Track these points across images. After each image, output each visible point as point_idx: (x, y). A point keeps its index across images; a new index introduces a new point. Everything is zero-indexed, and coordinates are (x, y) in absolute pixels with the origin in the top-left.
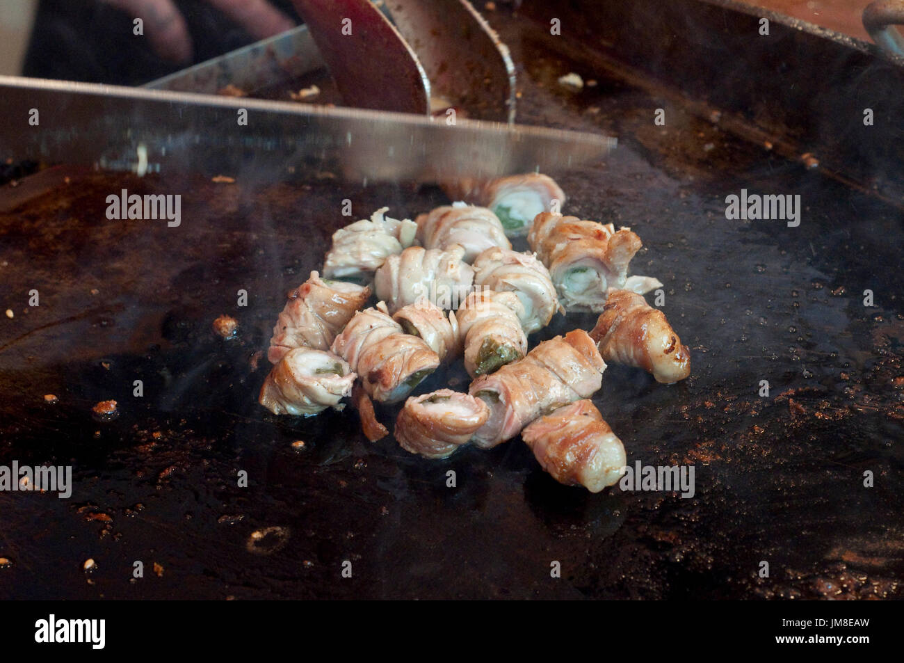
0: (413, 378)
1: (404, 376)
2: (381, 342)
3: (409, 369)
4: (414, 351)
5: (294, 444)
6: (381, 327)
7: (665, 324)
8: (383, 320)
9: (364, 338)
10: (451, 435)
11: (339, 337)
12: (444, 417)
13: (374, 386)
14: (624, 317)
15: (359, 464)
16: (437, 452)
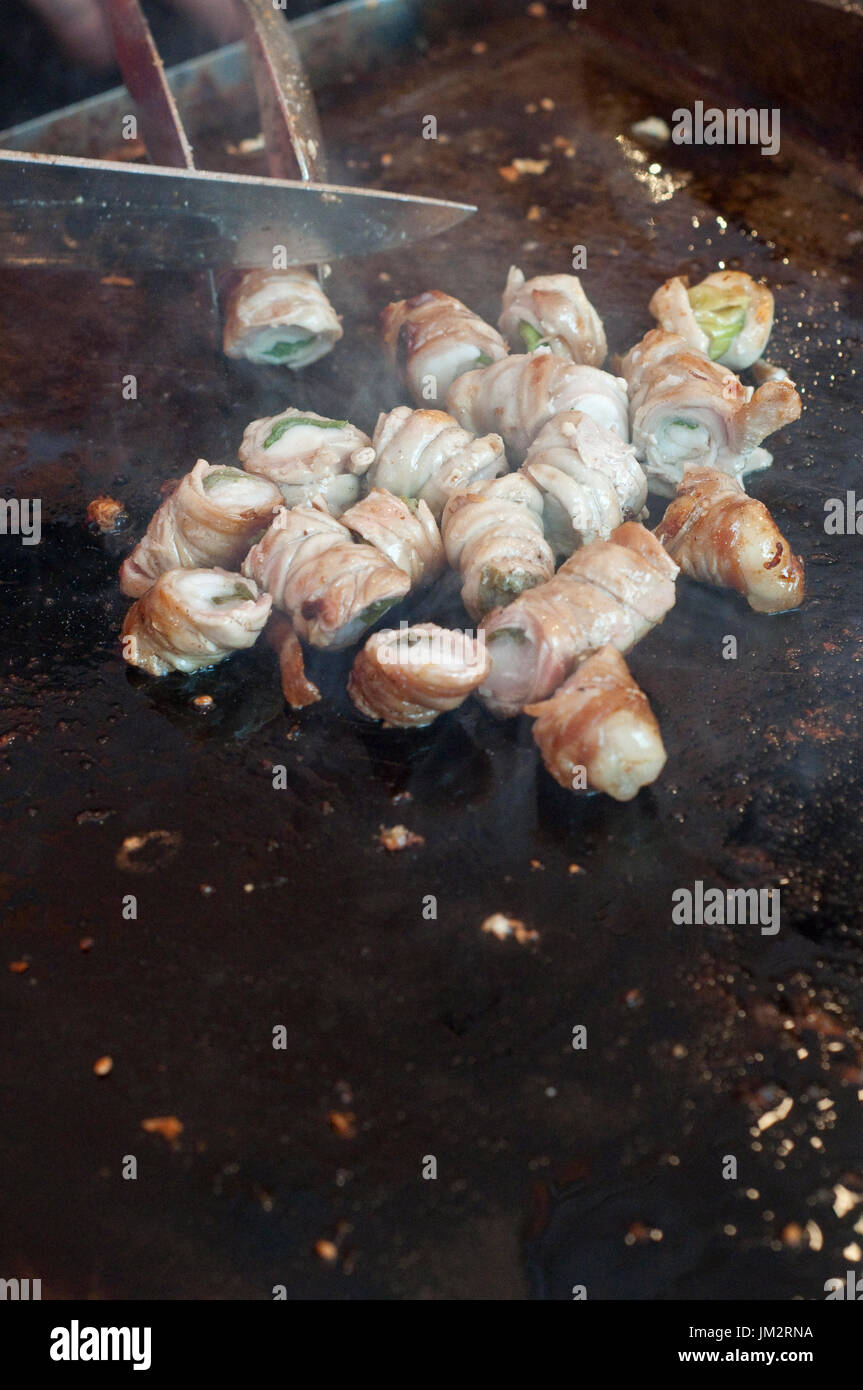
0: (371, 610)
1: (359, 607)
2: (322, 555)
3: (365, 597)
4: (371, 569)
5: (197, 701)
6: (320, 533)
7: (768, 523)
8: (323, 522)
9: (295, 550)
10: (433, 697)
11: (257, 548)
12: (424, 669)
13: (311, 623)
14: (705, 509)
15: (294, 732)
16: (411, 720)
